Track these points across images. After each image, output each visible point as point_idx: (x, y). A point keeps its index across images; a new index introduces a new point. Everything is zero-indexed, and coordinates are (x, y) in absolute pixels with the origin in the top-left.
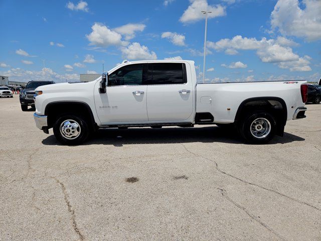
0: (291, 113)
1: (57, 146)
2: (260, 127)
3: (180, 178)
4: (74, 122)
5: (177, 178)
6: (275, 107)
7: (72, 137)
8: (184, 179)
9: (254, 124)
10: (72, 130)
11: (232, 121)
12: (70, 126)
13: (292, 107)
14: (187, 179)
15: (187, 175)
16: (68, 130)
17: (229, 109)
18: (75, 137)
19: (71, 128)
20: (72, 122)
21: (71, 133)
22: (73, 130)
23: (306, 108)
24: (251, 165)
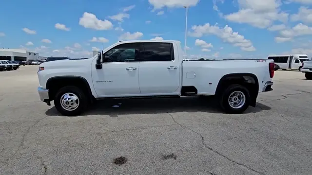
0: (262, 86)
1: (58, 116)
2: (236, 99)
3: (169, 156)
4: (73, 95)
5: (166, 157)
6: (248, 81)
7: (71, 109)
8: (173, 159)
9: (232, 96)
10: (70, 103)
11: (214, 93)
12: (69, 99)
13: (263, 82)
14: (175, 158)
15: (176, 153)
16: (68, 103)
17: (211, 84)
18: (74, 108)
19: (70, 100)
20: (71, 95)
21: (70, 105)
22: (72, 103)
23: (272, 83)
24: (233, 138)
